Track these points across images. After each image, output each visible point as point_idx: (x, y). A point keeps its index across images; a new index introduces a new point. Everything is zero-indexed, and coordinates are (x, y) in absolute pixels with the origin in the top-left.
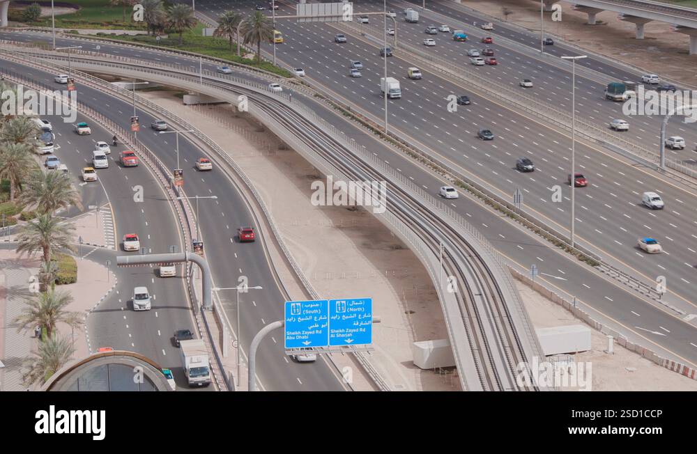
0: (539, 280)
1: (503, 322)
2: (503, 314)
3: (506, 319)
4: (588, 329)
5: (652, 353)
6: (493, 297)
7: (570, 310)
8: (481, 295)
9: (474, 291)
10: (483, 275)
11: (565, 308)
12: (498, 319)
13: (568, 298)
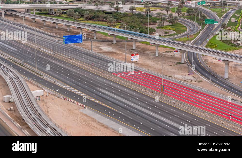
0: (30, 80)
1: (24, 90)
2: (24, 88)
3: (24, 89)
4: (43, 91)
5: (57, 95)
6: (21, 84)
7: (38, 86)
8: (18, 84)
9: (16, 83)
10: (18, 80)
11: (36, 86)
12: (23, 90)
13: (37, 84)
